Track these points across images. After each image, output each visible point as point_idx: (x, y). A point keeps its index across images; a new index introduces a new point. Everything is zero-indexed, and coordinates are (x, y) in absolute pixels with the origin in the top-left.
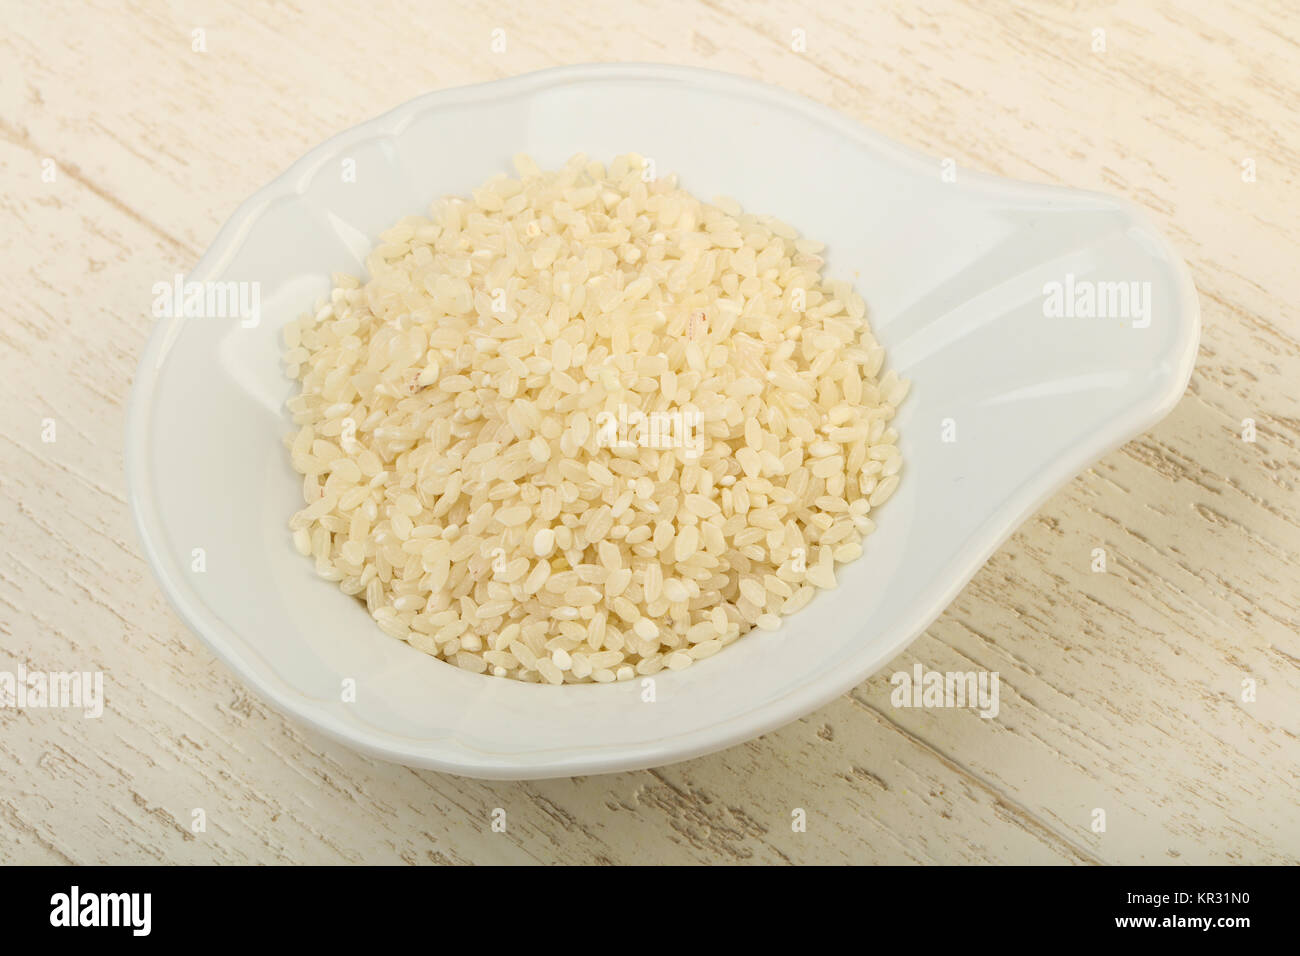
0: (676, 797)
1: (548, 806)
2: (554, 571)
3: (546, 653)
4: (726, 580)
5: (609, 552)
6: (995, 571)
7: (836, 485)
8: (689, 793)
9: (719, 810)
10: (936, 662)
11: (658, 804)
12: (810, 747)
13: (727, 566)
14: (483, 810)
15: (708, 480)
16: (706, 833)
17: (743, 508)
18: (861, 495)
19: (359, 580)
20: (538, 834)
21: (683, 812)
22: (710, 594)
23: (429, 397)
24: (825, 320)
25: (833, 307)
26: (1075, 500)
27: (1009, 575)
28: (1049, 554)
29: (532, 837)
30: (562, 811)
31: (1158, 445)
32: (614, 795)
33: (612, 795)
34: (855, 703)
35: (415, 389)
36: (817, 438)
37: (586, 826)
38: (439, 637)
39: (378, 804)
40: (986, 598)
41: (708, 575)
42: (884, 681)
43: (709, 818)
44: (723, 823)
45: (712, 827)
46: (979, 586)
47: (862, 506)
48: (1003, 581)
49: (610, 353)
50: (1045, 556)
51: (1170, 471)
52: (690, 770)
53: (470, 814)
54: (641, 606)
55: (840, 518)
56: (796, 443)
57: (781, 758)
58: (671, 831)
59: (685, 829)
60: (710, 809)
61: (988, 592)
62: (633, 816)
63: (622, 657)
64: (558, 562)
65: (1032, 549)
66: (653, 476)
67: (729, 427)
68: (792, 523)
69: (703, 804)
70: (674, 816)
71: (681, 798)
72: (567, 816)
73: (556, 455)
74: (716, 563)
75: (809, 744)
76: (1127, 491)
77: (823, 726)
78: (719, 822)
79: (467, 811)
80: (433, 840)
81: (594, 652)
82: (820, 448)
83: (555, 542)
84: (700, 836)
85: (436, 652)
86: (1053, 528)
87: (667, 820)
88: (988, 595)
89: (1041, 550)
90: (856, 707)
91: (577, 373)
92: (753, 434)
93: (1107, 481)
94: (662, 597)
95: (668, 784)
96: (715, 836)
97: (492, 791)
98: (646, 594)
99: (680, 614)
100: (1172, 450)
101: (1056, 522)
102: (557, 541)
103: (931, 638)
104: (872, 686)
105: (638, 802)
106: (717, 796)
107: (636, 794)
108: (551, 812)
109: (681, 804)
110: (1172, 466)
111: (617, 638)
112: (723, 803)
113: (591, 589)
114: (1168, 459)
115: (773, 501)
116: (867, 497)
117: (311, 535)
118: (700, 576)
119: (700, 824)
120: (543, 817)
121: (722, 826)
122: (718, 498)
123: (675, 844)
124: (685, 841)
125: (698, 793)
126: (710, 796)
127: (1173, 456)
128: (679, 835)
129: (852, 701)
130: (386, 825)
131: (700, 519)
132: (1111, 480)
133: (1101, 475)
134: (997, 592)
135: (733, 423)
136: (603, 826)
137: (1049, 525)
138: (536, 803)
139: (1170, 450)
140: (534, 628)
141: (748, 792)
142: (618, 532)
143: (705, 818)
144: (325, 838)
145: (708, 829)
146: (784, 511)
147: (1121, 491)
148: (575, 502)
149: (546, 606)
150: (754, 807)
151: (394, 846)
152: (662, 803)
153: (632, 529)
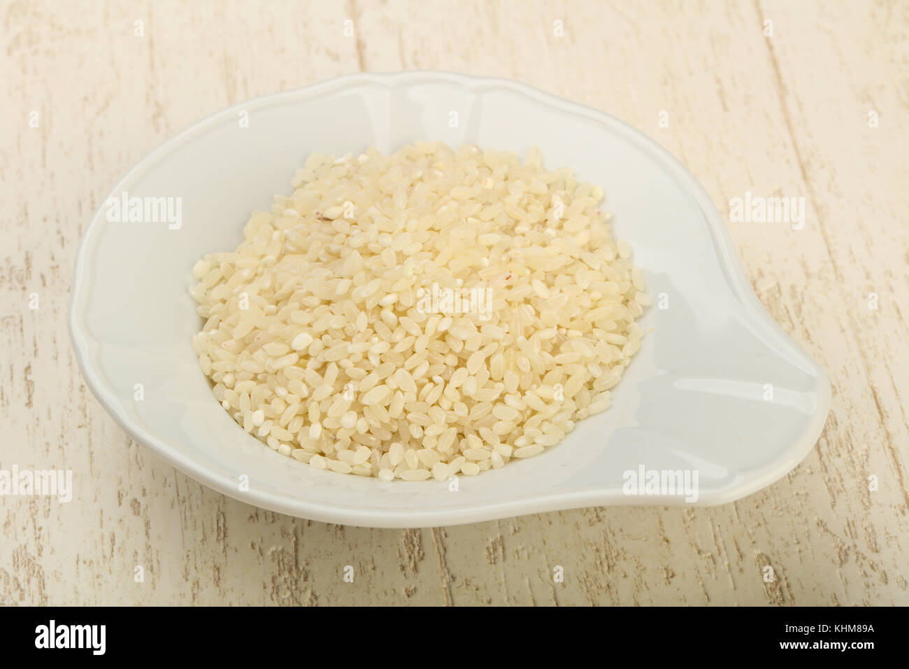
0: (291, 566)
1: (222, 521)
2: (297, 364)
3: (254, 409)
4: (388, 437)
5: (332, 371)
6: (606, 576)
7: (502, 428)
8: (301, 568)
9: (306, 588)
10: (515, 599)
11: (279, 562)
12: (393, 592)
13: (395, 428)
14: (186, 498)
15: (423, 369)
16: (285, 594)
17: (431, 399)
18: (512, 444)
19: (209, 310)
20: (200, 531)
21: (287, 575)
22: (372, 438)
23: (326, 227)
24: (602, 341)
25: (618, 338)
26: (698, 572)
27: (611, 584)
28: (648, 589)
29: (195, 530)
30: (226, 529)
31: (783, 577)
32: (262, 541)
33: (260, 540)
34: (445, 589)
35: (319, 216)
36: (516, 393)
37: (228, 545)
38: (215, 366)
39: (139, 458)
40: (584, 586)
41: (378, 425)
42: (474, 589)
43: (296, 589)
44: (300, 596)
45: (292, 594)
46: (587, 577)
47: (507, 450)
48: (604, 585)
49: (433, 260)
50: (644, 588)
51: (774, 596)
52: (315, 557)
53: (178, 495)
54: (323, 416)
55: (488, 448)
56: (500, 388)
57: (371, 586)
58: (268, 580)
59: (277, 584)
60: (302, 584)
61: (588, 584)
62: (258, 558)
63: (291, 438)
64: (303, 361)
65: (641, 580)
66: (393, 345)
67: (463, 349)
68: (454, 430)
69: (302, 578)
70: (279, 574)
71: (294, 568)
72: (225, 533)
73: (347, 296)
74: (387, 421)
75: (394, 590)
76: (735, 589)
77: (413, 587)
78: (298, 594)
79: (178, 493)
80: (144, 494)
81: (279, 425)
82: (513, 401)
83: (308, 347)
84: (280, 593)
85: (208, 374)
86: (667, 578)
87: (272, 573)
88: (586, 586)
89: (646, 584)
90: (443, 590)
91: (401, 257)
92: (475, 362)
93: (730, 575)
94: (338, 419)
95: (296, 556)
96: (288, 599)
97: (203, 492)
98: (330, 410)
99: (343, 435)
100: (788, 586)
101: (673, 576)
102: (310, 348)
103: (528, 586)
104: (465, 585)
105: (269, 553)
106: (314, 581)
107: (274, 549)
108: (220, 525)
109: (290, 571)
110: (778, 594)
111: (297, 425)
112: (312, 586)
113: (304, 387)
114: (781, 590)
115: (453, 410)
116: (516, 447)
117: (211, 269)
118: (372, 422)
119: (288, 588)
120: (212, 524)
121: (298, 597)
122: (421, 386)
123: (262, 587)
124: (269, 590)
125: (306, 572)
126: (310, 578)
127: (785, 589)
128: (270, 586)
129: (445, 586)
130: (129, 471)
131: (399, 389)
132: (732, 576)
133: (730, 569)
134: (594, 588)
135: (468, 347)
136: (237, 551)
137: (667, 575)
138: (218, 516)
139: (787, 585)
140: (261, 391)
141: (332, 591)
142: (344, 363)
143: (294, 587)
144: (94, 455)
145: (288, 594)
146: (454, 419)
147: (732, 586)
148: (337, 330)
149: (278, 382)
150: (326, 600)
151: (121, 483)
152: (281, 564)
153: (355, 367)
